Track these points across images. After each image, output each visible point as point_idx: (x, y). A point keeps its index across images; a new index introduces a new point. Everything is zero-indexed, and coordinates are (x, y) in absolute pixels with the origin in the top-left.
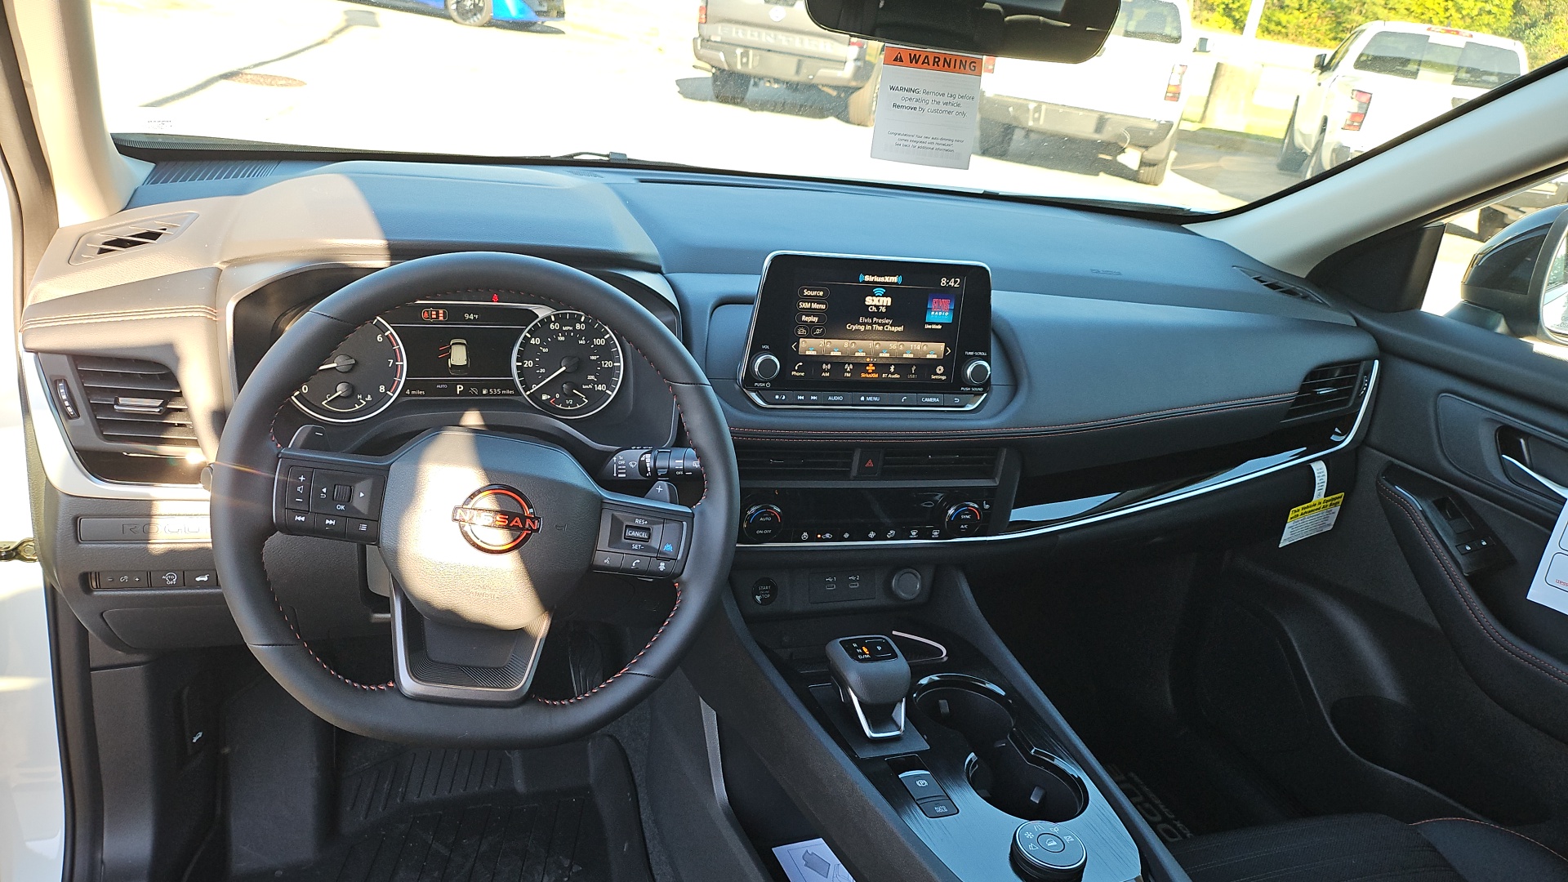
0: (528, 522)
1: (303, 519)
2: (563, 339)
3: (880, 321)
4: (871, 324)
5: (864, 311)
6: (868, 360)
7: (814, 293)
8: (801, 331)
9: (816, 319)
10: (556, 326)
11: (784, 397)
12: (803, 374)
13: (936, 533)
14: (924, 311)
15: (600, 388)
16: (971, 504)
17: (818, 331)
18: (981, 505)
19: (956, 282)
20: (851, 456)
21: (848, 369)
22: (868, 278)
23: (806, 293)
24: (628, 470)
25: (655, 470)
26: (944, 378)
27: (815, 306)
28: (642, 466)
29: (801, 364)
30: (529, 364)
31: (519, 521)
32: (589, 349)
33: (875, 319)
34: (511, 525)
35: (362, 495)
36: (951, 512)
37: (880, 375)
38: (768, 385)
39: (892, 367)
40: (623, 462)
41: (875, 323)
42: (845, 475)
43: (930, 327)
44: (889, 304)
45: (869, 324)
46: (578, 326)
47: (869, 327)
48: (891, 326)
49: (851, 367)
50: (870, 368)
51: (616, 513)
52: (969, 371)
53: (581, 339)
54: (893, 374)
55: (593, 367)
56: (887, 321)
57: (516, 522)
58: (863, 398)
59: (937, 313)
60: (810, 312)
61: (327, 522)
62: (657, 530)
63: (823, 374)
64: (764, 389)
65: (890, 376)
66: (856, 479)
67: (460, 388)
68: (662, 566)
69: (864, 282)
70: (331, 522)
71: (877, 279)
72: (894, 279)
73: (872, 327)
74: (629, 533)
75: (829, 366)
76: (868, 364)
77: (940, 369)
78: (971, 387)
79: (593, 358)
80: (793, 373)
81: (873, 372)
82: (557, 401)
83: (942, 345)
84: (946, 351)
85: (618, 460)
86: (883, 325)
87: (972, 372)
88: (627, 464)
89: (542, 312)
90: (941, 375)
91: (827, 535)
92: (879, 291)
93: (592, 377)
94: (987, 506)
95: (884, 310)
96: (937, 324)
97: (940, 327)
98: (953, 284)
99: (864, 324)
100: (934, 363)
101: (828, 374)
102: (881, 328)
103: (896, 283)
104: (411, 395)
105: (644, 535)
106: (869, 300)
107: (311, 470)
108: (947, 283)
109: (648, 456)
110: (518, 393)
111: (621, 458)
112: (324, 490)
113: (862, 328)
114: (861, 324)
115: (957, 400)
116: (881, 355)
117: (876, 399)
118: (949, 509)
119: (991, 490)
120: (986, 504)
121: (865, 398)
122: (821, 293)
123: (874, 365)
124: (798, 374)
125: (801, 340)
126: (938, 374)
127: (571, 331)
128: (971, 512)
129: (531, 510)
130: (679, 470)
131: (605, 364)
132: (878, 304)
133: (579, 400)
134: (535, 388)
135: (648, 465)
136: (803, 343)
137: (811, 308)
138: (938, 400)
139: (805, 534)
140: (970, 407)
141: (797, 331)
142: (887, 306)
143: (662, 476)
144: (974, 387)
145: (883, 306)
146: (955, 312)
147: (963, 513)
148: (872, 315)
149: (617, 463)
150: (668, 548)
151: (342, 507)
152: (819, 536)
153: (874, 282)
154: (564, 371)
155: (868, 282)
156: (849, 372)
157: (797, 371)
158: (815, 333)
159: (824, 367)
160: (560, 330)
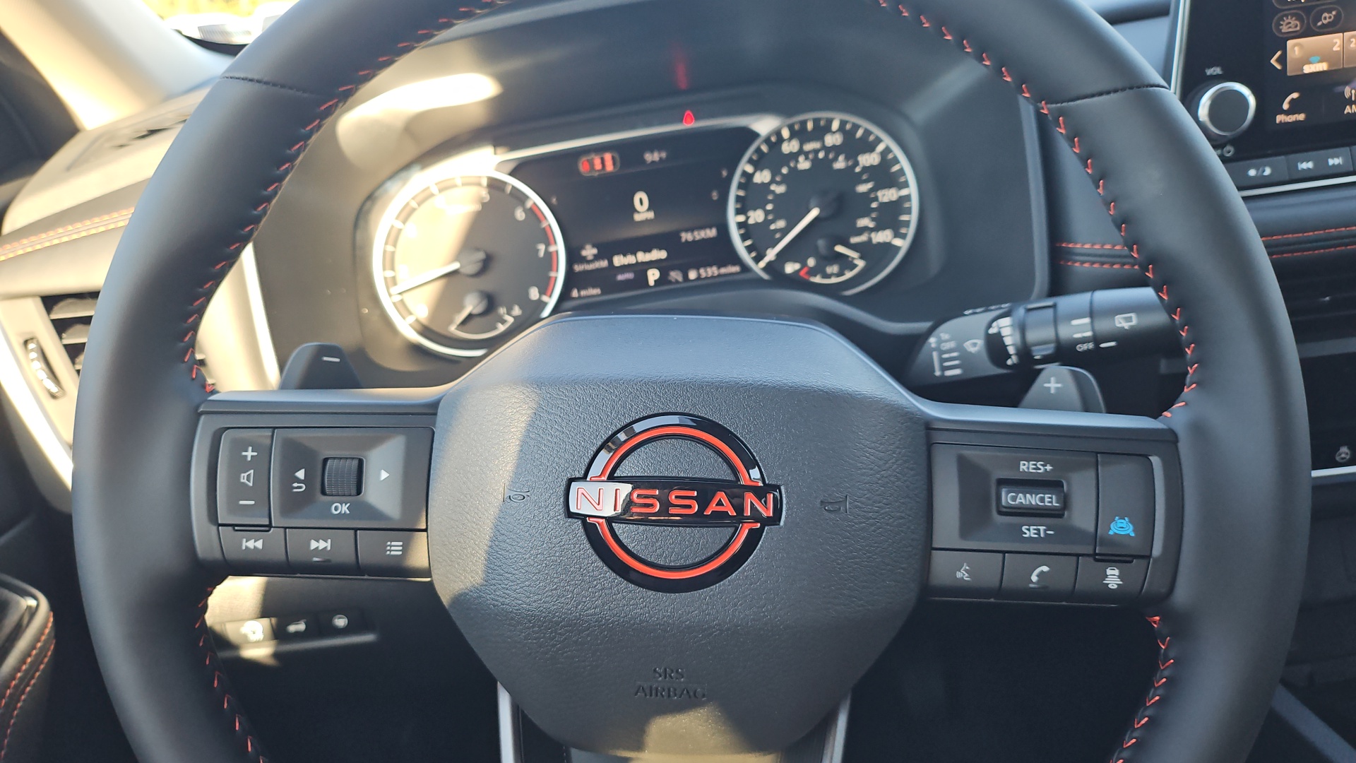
0: (750, 499)
1: (259, 544)
2: (807, 165)
8: (1289, 25)
10: (793, 146)
11: (1268, 171)
12: (1301, 117)
15: (881, 237)
17: (1327, 18)
24: (965, 358)
25: (1025, 352)
28: (995, 346)
29: (1295, 95)
30: (757, 216)
31: (725, 501)
32: (851, 176)
34: (708, 512)
35: (384, 475)
38: (1229, 151)
40: (952, 345)
46: (829, 139)
51: (968, 453)
53: (838, 161)
55: (864, 205)
57: (720, 503)
61: (314, 545)
62: (1081, 485)
63: (1348, 109)
67: (653, 275)
68: (1113, 579)
70: (322, 545)
74: (1009, 498)
79: (862, 189)
80: (1279, 118)
82: (813, 272)
85: (940, 342)
88: (959, 348)
89: (764, 125)
93: (866, 221)
104: (580, 297)
105: (1050, 500)
107: (268, 433)
109: (1006, 321)
110: (745, 268)
111: (945, 336)
112: (301, 474)
124: (1291, 118)
125: (1290, 43)
127: (819, 150)
129: (755, 473)
130: (1084, 341)
131: (884, 195)
133: (846, 263)
134: (771, 255)
135: (1008, 341)
136: (1295, 48)
141: (1278, 25)
143: (1047, 360)
149: (938, 349)
150: (1122, 528)
151: (344, 509)
154: (816, 219)
157: (1287, 113)
158: (1320, 24)
159: (1347, 96)
160: (801, 152)
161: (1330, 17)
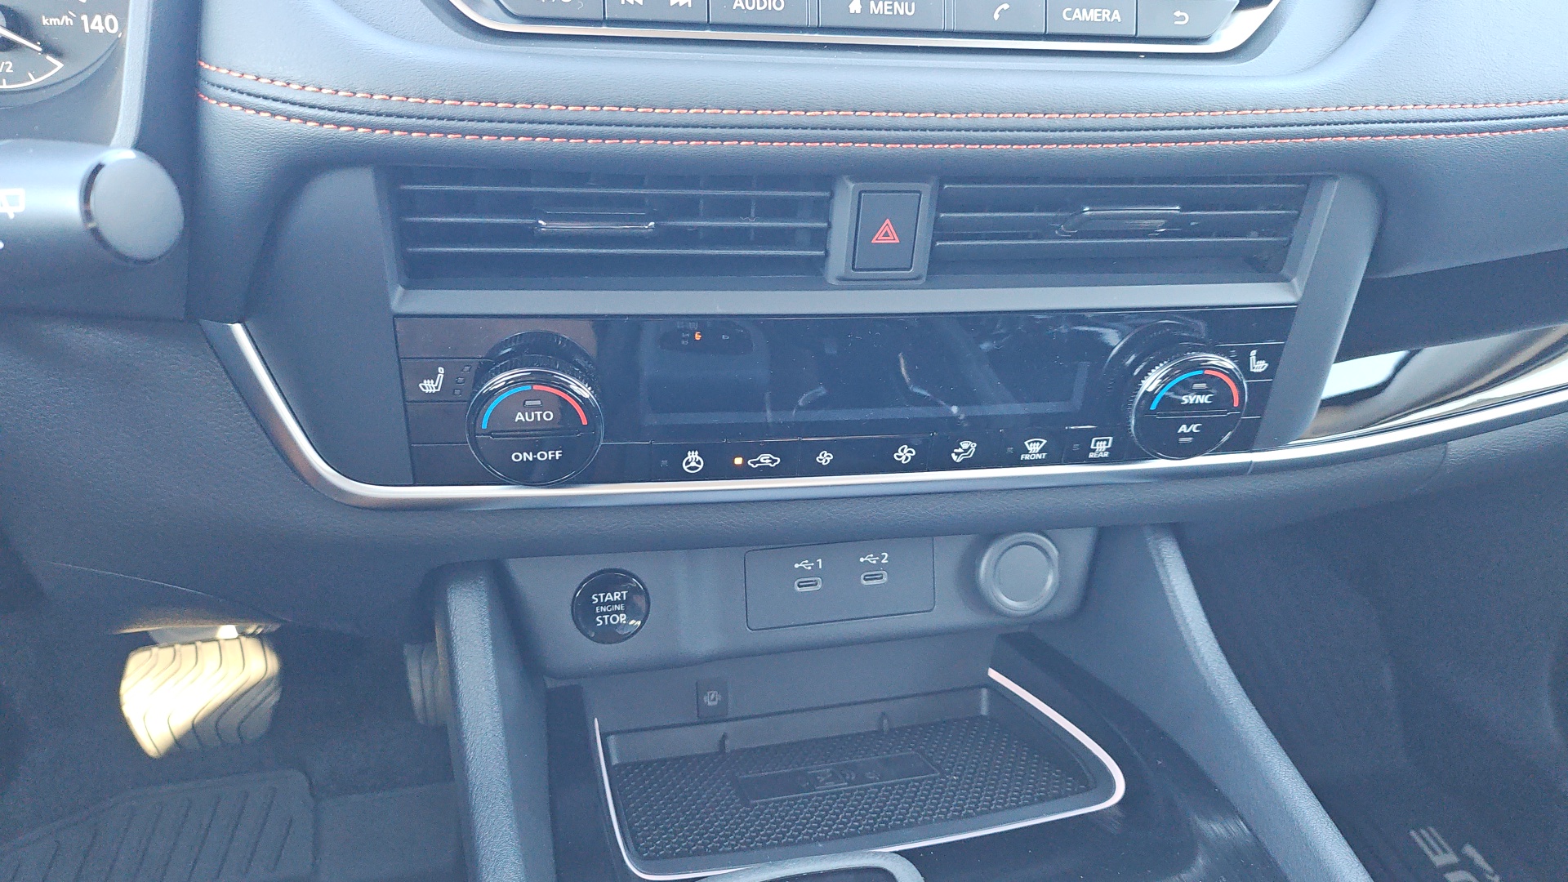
13: (1101, 447)
16: (1215, 359)
18: (1244, 364)
20: (823, 209)
36: (1150, 383)
42: (811, 272)
58: (856, 7)
66: (846, 283)
91: (765, 459)
94: (1259, 366)
117: (902, 8)
118: (1144, 374)
119: (1275, 320)
120: (1258, 358)
121: (865, 7)
128: (1213, 383)
138: (1117, 16)
139: (693, 456)
147: (1186, 387)
152: (738, 461)
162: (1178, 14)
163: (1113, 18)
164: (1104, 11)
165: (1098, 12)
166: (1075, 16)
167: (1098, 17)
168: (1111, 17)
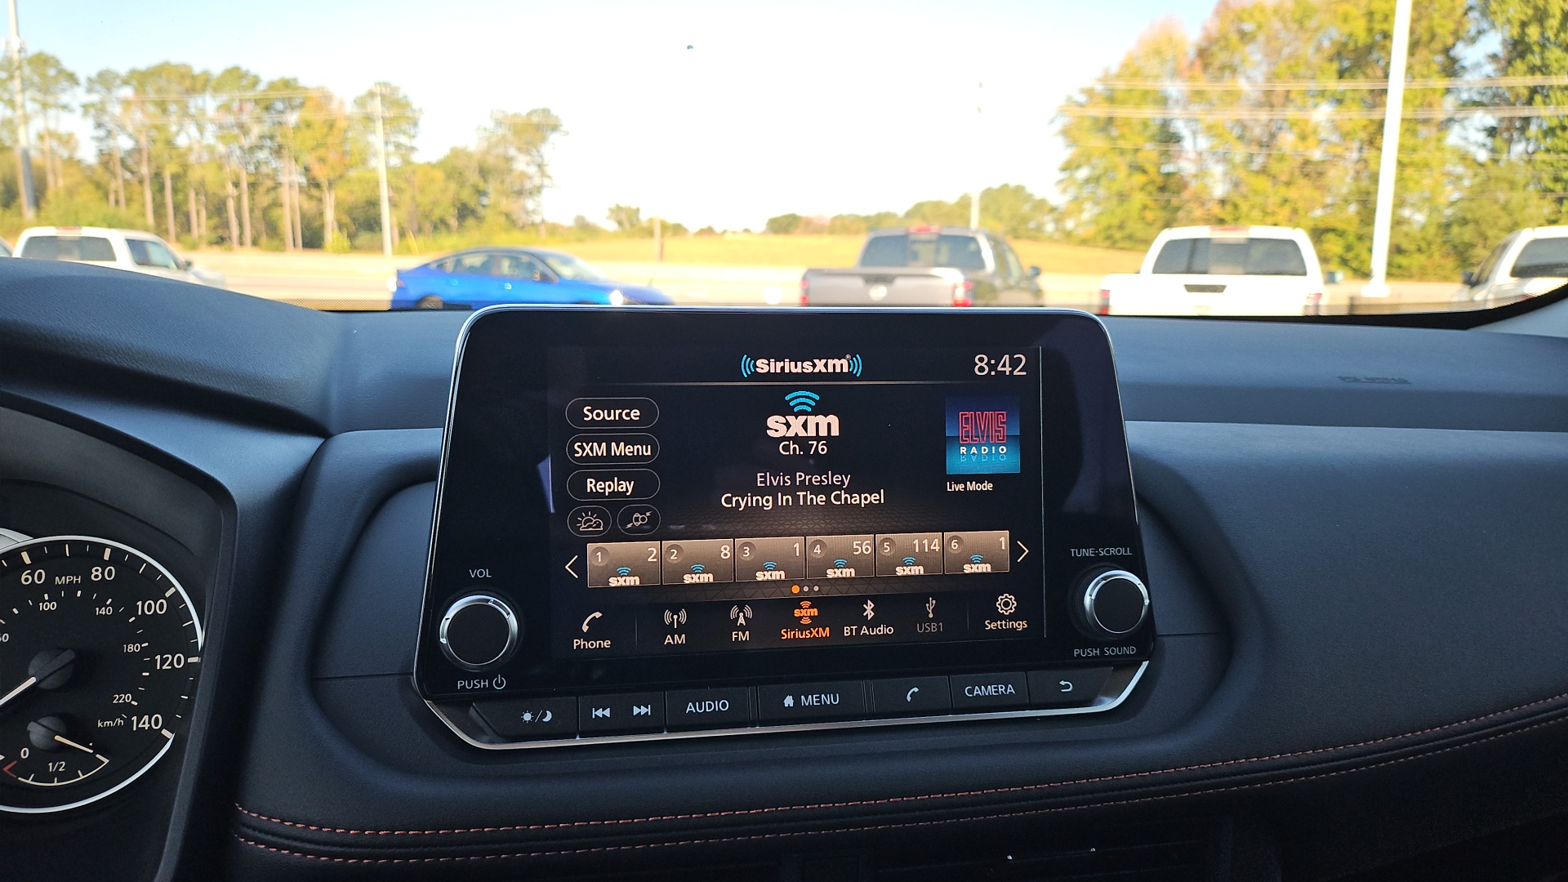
2: (52, 606)
3: (815, 479)
4: (792, 490)
5: (768, 455)
6: (796, 589)
7: (615, 415)
8: (588, 523)
9: (627, 487)
10: (40, 576)
11: (549, 717)
12: (606, 644)
14: (939, 447)
15: (145, 723)
17: (638, 520)
19: (1014, 363)
21: (741, 621)
22: (762, 366)
23: (590, 415)
26: (1021, 625)
27: (620, 449)
29: (598, 615)
32: (120, 630)
33: (800, 476)
37: (837, 632)
38: (500, 683)
39: (869, 607)
41: (803, 487)
43: (961, 487)
44: (835, 432)
45: (785, 490)
46: (96, 573)
47: (784, 499)
48: (849, 491)
49: (750, 614)
50: (806, 613)
52: (1088, 600)
53: (104, 605)
54: (873, 624)
55: (128, 672)
56: (837, 479)
58: (789, 701)
59: (974, 450)
60: (607, 468)
63: (669, 640)
64: (487, 696)
65: (864, 630)
69: (756, 376)
71: (790, 367)
72: (841, 365)
73: (796, 498)
75: (683, 614)
76: (796, 603)
77: (1007, 603)
78: (1101, 645)
79: (131, 648)
80: (576, 643)
81: (816, 622)
82: (24, 768)
83: (1003, 538)
84: (1015, 551)
86: (827, 490)
87: (1097, 602)
90: (1012, 617)
92: (801, 398)
93: (127, 698)
95: (823, 449)
96: (980, 478)
97: (988, 486)
98: (1008, 369)
99: (772, 491)
100: (988, 586)
101: (680, 640)
102: (821, 499)
103: (850, 376)
106: (776, 426)
108: (992, 367)
113: (767, 503)
114: (762, 492)
115: (1067, 686)
116: (831, 574)
117: (828, 699)
121: (797, 701)
122: (635, 414)
123: (815, 602)
124: (591, 645)
125: (590, 547)
126: (1002, 617)
127: (77, 586)
131: (163, 662)
132: (802, 433)
133: (83, 760)
136: (598, 554)
137: (608, 456)
138: (1011, 689)
140: (1110, 704)
141: (574, 522)
142: (829, 438)
144: (1110, 645)
145: (818, 438)
146: (1026, 445)
148: (788, 466)
153: (783, 375)
154: (33, 687)
155: (769, 376)
156: (742, 629)
157: (587, 637)
158: (629, 526)
159: (667, 621)
160: (48, 585)
161: (643, 519)
162: (1063, 683)
163: (1009, 691)
164: (1000, 686)
165: (995, 688)
166: (975, 693)
167: (995, 692)
168: (1006, 690)
